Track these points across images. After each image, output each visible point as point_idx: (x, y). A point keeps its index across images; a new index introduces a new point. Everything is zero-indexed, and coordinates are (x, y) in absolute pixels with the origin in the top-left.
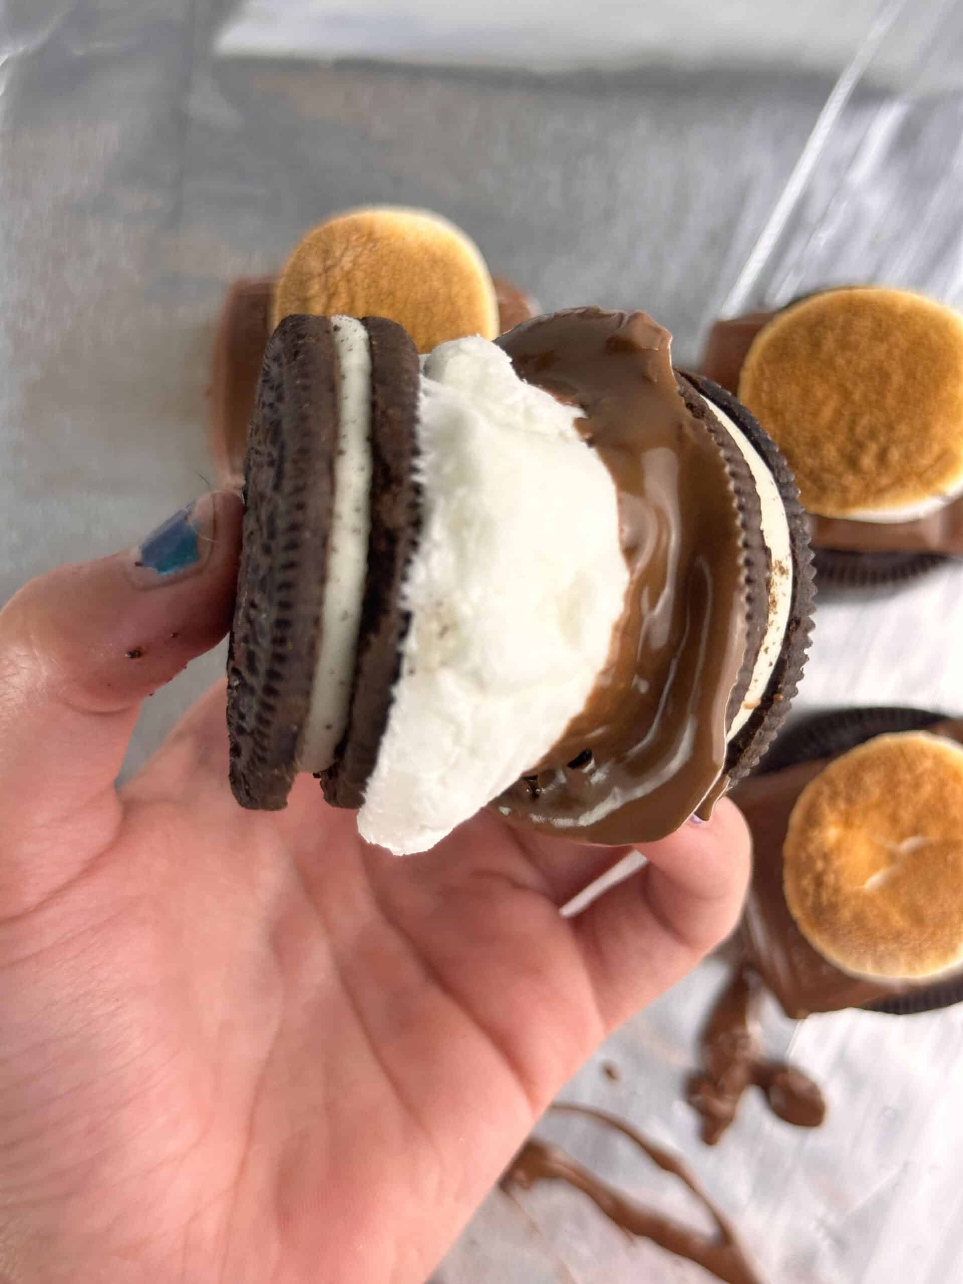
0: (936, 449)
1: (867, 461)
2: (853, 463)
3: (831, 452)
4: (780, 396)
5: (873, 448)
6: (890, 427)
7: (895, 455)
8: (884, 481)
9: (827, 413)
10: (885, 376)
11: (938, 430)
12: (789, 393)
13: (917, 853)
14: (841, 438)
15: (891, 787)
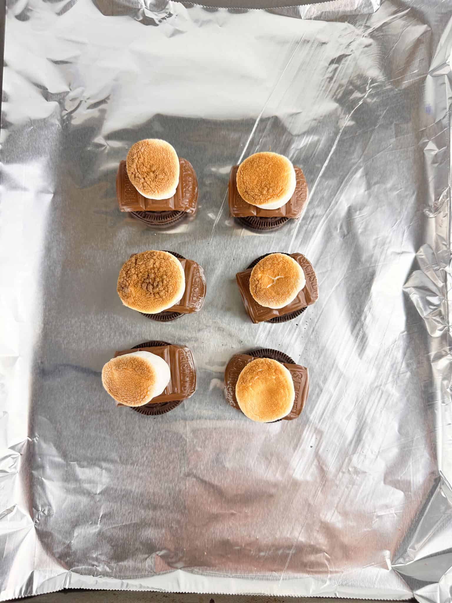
0: (281, 188)
1: (265, 192)
2: (261, 193)
3: (256, 191)
4: (245, 178)
5: (266, 189)
6: (270, 184)
7: (271, 190)
8: (269, 197)
9: (255, 182)
10: (268, 172)
11: (280, 184)
12: (246, 178)
13: (278, 280)
14: (259, 187)
15: (273, 264)
